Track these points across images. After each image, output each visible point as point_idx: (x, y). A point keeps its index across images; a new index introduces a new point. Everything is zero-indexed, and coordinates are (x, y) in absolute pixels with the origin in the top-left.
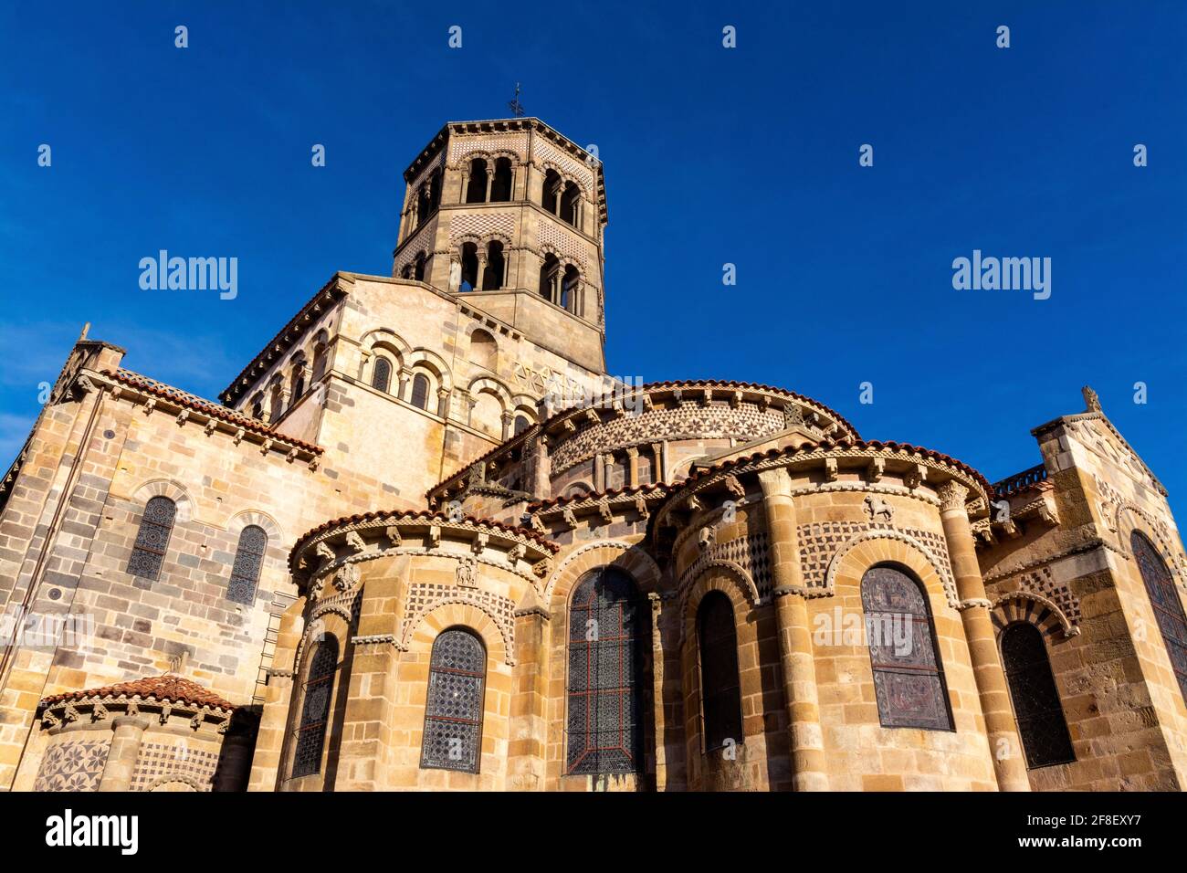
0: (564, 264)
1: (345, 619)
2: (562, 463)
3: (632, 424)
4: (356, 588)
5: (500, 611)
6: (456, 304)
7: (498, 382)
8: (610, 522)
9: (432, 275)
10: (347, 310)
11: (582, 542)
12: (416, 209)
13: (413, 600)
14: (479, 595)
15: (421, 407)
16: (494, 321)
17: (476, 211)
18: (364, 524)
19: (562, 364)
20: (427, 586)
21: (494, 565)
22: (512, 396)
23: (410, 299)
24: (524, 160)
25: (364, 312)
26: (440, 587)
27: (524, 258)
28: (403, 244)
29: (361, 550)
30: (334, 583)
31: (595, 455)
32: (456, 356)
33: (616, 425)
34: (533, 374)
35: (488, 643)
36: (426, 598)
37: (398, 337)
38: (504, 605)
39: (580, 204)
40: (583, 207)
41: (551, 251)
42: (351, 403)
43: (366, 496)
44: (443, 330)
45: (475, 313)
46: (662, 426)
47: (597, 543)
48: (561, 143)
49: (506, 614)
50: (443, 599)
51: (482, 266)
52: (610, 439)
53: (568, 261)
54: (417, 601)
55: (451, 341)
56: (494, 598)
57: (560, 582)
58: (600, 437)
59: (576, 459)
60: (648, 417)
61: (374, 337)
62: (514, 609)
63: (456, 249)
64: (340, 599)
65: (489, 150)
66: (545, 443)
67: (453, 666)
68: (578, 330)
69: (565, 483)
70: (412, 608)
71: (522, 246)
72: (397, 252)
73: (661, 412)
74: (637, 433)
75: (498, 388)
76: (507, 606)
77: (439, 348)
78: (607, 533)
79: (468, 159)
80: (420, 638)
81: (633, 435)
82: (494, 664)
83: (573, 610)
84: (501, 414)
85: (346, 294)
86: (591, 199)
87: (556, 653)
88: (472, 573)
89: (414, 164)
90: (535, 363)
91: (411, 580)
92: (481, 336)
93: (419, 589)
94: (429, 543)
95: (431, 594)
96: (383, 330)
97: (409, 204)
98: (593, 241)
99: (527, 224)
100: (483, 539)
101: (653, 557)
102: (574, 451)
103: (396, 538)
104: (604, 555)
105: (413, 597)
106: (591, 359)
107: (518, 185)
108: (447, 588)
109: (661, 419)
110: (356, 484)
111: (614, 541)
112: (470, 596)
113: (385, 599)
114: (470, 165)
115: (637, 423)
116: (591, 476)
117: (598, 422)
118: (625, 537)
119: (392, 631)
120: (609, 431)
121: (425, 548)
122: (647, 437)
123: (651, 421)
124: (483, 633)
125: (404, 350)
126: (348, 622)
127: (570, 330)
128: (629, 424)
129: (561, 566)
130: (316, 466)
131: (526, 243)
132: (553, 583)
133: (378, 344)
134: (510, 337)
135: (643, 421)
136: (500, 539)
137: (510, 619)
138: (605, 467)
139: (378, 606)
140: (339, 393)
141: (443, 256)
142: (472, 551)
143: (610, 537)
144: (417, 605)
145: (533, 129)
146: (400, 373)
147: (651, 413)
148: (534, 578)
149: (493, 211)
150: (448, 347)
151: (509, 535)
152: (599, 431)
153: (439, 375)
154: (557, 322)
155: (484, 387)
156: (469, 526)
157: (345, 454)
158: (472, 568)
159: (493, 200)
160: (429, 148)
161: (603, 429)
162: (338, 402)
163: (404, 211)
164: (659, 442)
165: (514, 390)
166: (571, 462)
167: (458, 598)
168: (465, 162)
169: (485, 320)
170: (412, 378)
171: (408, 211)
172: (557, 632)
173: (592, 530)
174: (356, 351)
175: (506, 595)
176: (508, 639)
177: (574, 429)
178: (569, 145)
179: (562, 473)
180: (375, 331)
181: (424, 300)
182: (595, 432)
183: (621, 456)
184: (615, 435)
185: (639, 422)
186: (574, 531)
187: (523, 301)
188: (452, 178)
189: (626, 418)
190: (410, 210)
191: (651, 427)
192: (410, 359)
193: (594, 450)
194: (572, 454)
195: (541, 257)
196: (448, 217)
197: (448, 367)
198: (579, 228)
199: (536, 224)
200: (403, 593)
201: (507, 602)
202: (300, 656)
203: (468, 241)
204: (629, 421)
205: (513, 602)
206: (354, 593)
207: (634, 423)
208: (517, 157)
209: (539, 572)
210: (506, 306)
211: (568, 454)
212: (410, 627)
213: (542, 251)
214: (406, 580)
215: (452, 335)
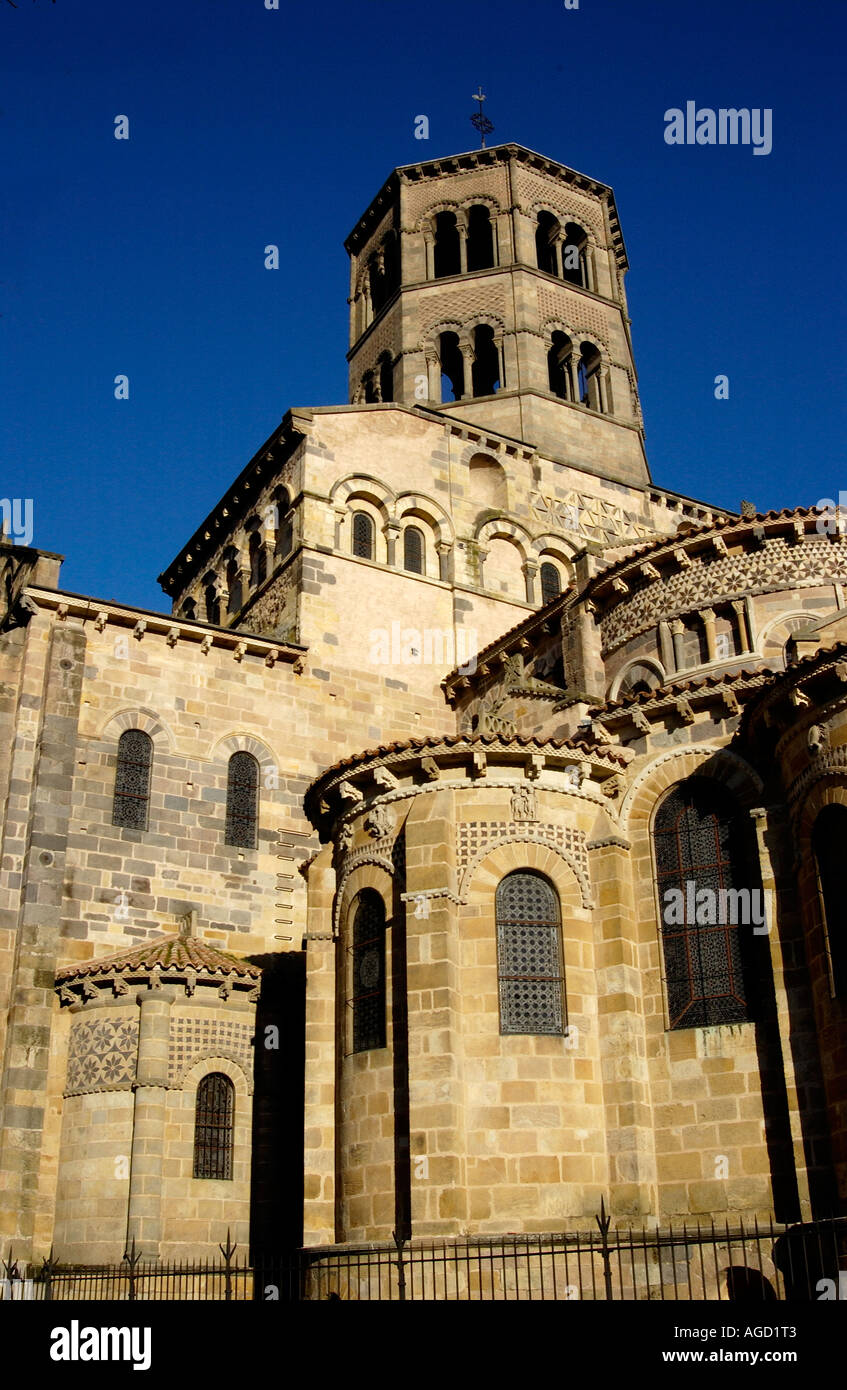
0: (579, 343)
1: (387, 870)
2: (616, 636)
3: (703, 578)
4: (394, 834)
5: (568, 846)
6: (444, 424)
8: (692, 722)
10: (308, 458)
11: (660, 750)
12: (369, 291)
13: (464, 843)
14: (541, 830)
15: (419, 572)
17: (451, 287)
18: (393, 758)
19: (593, 485)
20: (478, 825)
21: (554, 791)
22: (533, 539)
24: (505, 205)
25: (331, 456)
26: (494, 825)
27: (523, 345)
28: (358, 342)
29: (392, 788)
30: (366, 829)
31: (659, 623)
32: (453, 495)
33: (681, 580)
34: (557, 504)
35: (560, 886)
36: (479, 839)
38: (572, 838)
39: (589, 253)
40: (593, 257)
41: (559, 327)
42: (332, 580)
43: (368, 697)
44: (432, 464)
45: (470, 433)
46: (743, 577)
47: (678, 750)
48: (554, 171)
49: (577, 848)
50: (499, 839)
51: (468, 362)
52: (676, 600)
53: (583, 337)
54: (469, 843)
55: (444, 477)
56: (560, 831)
57: (637, 801)
58: (662, 598)
59: (634, 630)
60: (723, 567)
61: (348, 488)
62: (586, 841)
63: (431, 344)
64: (376, 847)
65: (455, 199)
66: (591, 610)
67: (521, 916)
68: (608, 433)
70: (464, 853)
71: (519, 327)
72: (353, 355)
73: (738, 557)
74: (710, 590)
75: (514, 531)
76: (576, 839)
77: (430, 489)
78: (690, 736)
79: (429, 214)
80: (479, 887)
81: (706, 592)
82: (570, 910)
83: (657, 836)
84: (521, 564)
85: (303, 436)
86: (603, 242)
87: (642, 888)
88: (531, 803)
89: (357, 229)
90: (556, 489)
91: (458, 819)
92: (482, 463)
93: (469, 829)
94: (474, 772)
95: (484, 834)
96: (357, 477)
97: (358, 286)
98: (614, 303)
99: (521, 296)
100: (538, 761)
101: (750, 762)
102: (630, 618)
103: (433, 771)
104: (689, 764)
105: (464, 839)
106: (630, 471)
108: (503, 825)
109: (741, 568)
110: (353, 683)
111: (698, 746)
112: (531, 832)
113: (432, 847)
114: (434, 223)
115: (709, 576)
116: (656, 651)
117: (656, 579)
118: (712, 739)
119: (447, 884)
120: (674, 589)
121: (469, 779)
122: (723, 593)
123: (727, 571)
124: (551, 874)
125: (387, 499)
126: (391, 874)
128: (699, 578)
129: (636, 782)
130: (302, 668)
131: (523, 323)
132: (629, 803)
133: (353, 496)
134: (520, 458)
135: (717, 572)
136: (556, 759)
137: (581, 854)
138: (673, 637)
139: (426, 855)
140: (315, 570)
141: (415, 355)
142: (526, 776)
143: (694, 740)
144: (469, 848)
145: (513, 159)
146: (385, 529)
147: (726, 560)
148: (605, 800)
149: (472, 284)
150: (441, 485)
151: (565, 752)
152: (659, 591)
153: (434, 525)
155: (494, 531)
156: (516, 748)
157: (335, 647)
158: (529, 797)
160: (374, 205)
161: (664, 586)
162: (316, 581)
163: (353, 296)
165: (533, 529)
166: (627, 634)
167: (518, 836)
168: (426, 219)
169: (483, 439)
171: (357, 298)
172: (640, 864)
173: (671, 732)
175: (573, 825)
176: (583, 879)
177: (626, 589)
178: (563, 172)
179: (617, 649)
180: (350, 479)
182: (654, 592)
183: (693, 621)
184: (682, 594)
185: (711, 574)
186: (648, 736)
187: (530, 405)
188: (412, 244)
189: (694, 570)
190: (360, 294)
191: (728, 579)
192: (396, 509)
193: (656, 616)
194: (627, 623)
195: (548, 339)
196: (414, 300)
197: (445, 513)
198: (592, 289)
199: (534, 294)
200: (451, 836)
201: (576, 834)
202: (338, 916)
203: (445, 330)
204: (698, 574)
205: (583, 832)
206: (392, 840)
207: (705, 576)
208: (495, 203)
209: (609, 792)
210: (508, 414)
211: (622, 623)
212: (466, 876)
213: (547, 330)
214: (452, 820)
215: (444, 468)
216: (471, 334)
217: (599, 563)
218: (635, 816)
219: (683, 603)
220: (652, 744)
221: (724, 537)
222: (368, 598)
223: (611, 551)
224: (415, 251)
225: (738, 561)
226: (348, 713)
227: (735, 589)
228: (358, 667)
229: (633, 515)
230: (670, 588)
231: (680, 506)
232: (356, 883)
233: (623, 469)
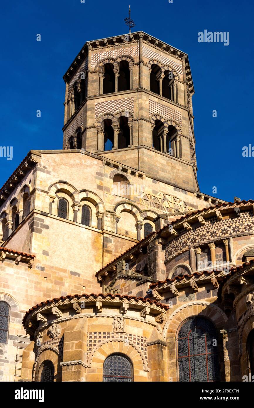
0: (167, 126)
1: (56, 353)
2: (171, 254)
3: (210, 229)
4: (60, 336)
5: (138, 344)
6: (102, 160)
7: (132, 205)
8: (197, 291)
9: (87, 142)
10: (38, 173)
11: (182, 303)
12: (73, 100)
13: (91, 341)
14: (126, 336)
15: (88, 225)
16: (126, 168)
17: (110, 98)
18: (60, 303)
19: (170, 189)
20: (98, 333)
21: (133, 319)
22: (141, 212)
23: (75, 161)
24: (136, 61)
25: (49, 173)
26: (104, 333)
27: (141, 126)
28: (67, 122)
29: (60, 317)
30: (48, 334)
31: (190, 249)
32: (105, 192)
33: (201, 230)
34: (153, 197)
35: (133, 361)
36: (97, 340)
37: (70, 185)
38: (140, 340)
39: (175, 84)
40: (177, 86)
41: (158, 118)
42: (47, 227)
43: (61, 279)
44: (96, 178)
45: (114, 165)
46: (229, 229)
47: (190, 303)
48: (160, 45)
49: (142, 345)
50: (107, 339)
51: (116, 133)
52: (198, 239)
53: (169, 123)
54: (93, 341)
55: (101, 183)
56: (135, 337)
57: (171, 325)
58: (192, 238)
59: (179, 251)
60: (220, 224)
61: (56, 187)
62: (146, 342)
63: (100, 124)
64: (52, 342)
65: (114, 57)
66: (161, 243)
67: (115, 374)
68: (179, 166)
69: (174, 266)
70: (91, 345)
71: (140, 118)
72: (65, 128)
73: (227, 220)
74: (214, 234)
75: (132, 208)
76: (142, 341)
77: (95, 189)
78: (196, 297)
79: (101, 64)
80: (96, 360)
81: (212, 236)
82: (137, 372)
83: (179, 340)
84: (135, 223)
85: (36, 163)
86: (182, 80)
87: (171, 363)
88: (121, 325)
89: (69, 71)
90: (153, 191)
91: (88, 330)
92: (119, 178)
93: (93, 335)
94: (96, 310)
95: (100, 337)
96: (61, 182)
97: (69, 97)
98: (185, 108)
99: (141, 103)
100: (126, 306)
101: (223, 309)
102: (178, 246)
103: (78, 309)
104: (195, 309)
105: (91, 339)
106: (188, 184)
107: (134, 78)
108: (109, 333)
109: (228, 225)
110: (55, 273)
111: (200, 302)
112: (121, 337)
113: (75, 342)
114: (103, 68)
115: (213, 228)
116: (188, 261)
117: (190, 229)
118: (206, 299)
119: (81, 359)
120: (197, 234)
121: (94, 313)
122: (219, 236)
123: (222, 226)
124: (130, 356)
125: (74, 193)
126: (57, 354)
127: (173, 167)
128: (209, 229)
129: (171, 317)
130: (31, 265)
131: (142, 116)
132: (167, 326)
133: (59, 191)
134: (137, 177)
135: (217, 227)
136: (135, 305)
137: (144, 347)
138: (196, 255)
139: (72, 346)
140: (40, 222)
141: (92, 129)
142: (120, 313)
143: (198, 299)
144: (93, 343)
145: (141, 39)
146: (73, 206)
147: (221, 221)
148: (157, 324)
149: (120, 97)
150: (100, 187)
151: (140, 303)
152: (191, 235)
153: (96, 205)
154: (166, 164)
155: (123, 208)
156: (117, 300)
157: (47, 257)
158: (121, 322)
159: (119, 90)
160: (77, 60)
161: (193, 233)
162: (40, 228)
163: (66, 101)
164: (227, 239)
165: (141, 208)
166: (176, 253)
167: (115, 339)
168: (100, 67)
169: (120, 168)
170: (81, 208)
172: (171, 353)
173: (187, 296)
174: (47, 196)
175: (141, 335)
176: (144, 358)
177: (176, 234)
178: (165, 46)
179: (171, 260)
180: (56, 183)
181: (83, 161)
182: (189, 235)
183: (205, 248)
184: (201, 236)
185: (215, 227)
186: (177, 297)
187: (143, 154)
188: (93, 78)
189: (207, 226)
190: (69, 101)
191: (222, 230)
192: (78, 197)
193: (189, 245)
194: (176, 248)
195: (152, 123)
196: (93, 104)
197: (101, 200)
198: (175, 101)
199: (147, 102)
200: (85, 338)
201: (142, 339)
202: (34, 372)
203: (106, 118)
204: (209, 227)
205: (145, 338)
206: (59, 339)
207: (212, 228)
208: (132, 59)
209: (159, 321)
210: (133, 157)
211: (174, 249)
212: (91, 355)
213: (153, 120)
214: (86, 331)
215: (101, 179)
216: (118, 120)
217: (165, 222)
218: (170, 331)
219: (201, 240)
220: (179, 300)
221: (221, 211)
222: (64, 236)
223: (171, 217)
224: (94, 81)
225: (227, 222)
226: (52, 286)
227: (225, 234)
228: (57, 265)
229: (188, 203)
230: (196, 233)
231: (210, 200)
232: (43, 358)
233: (185, 183)
